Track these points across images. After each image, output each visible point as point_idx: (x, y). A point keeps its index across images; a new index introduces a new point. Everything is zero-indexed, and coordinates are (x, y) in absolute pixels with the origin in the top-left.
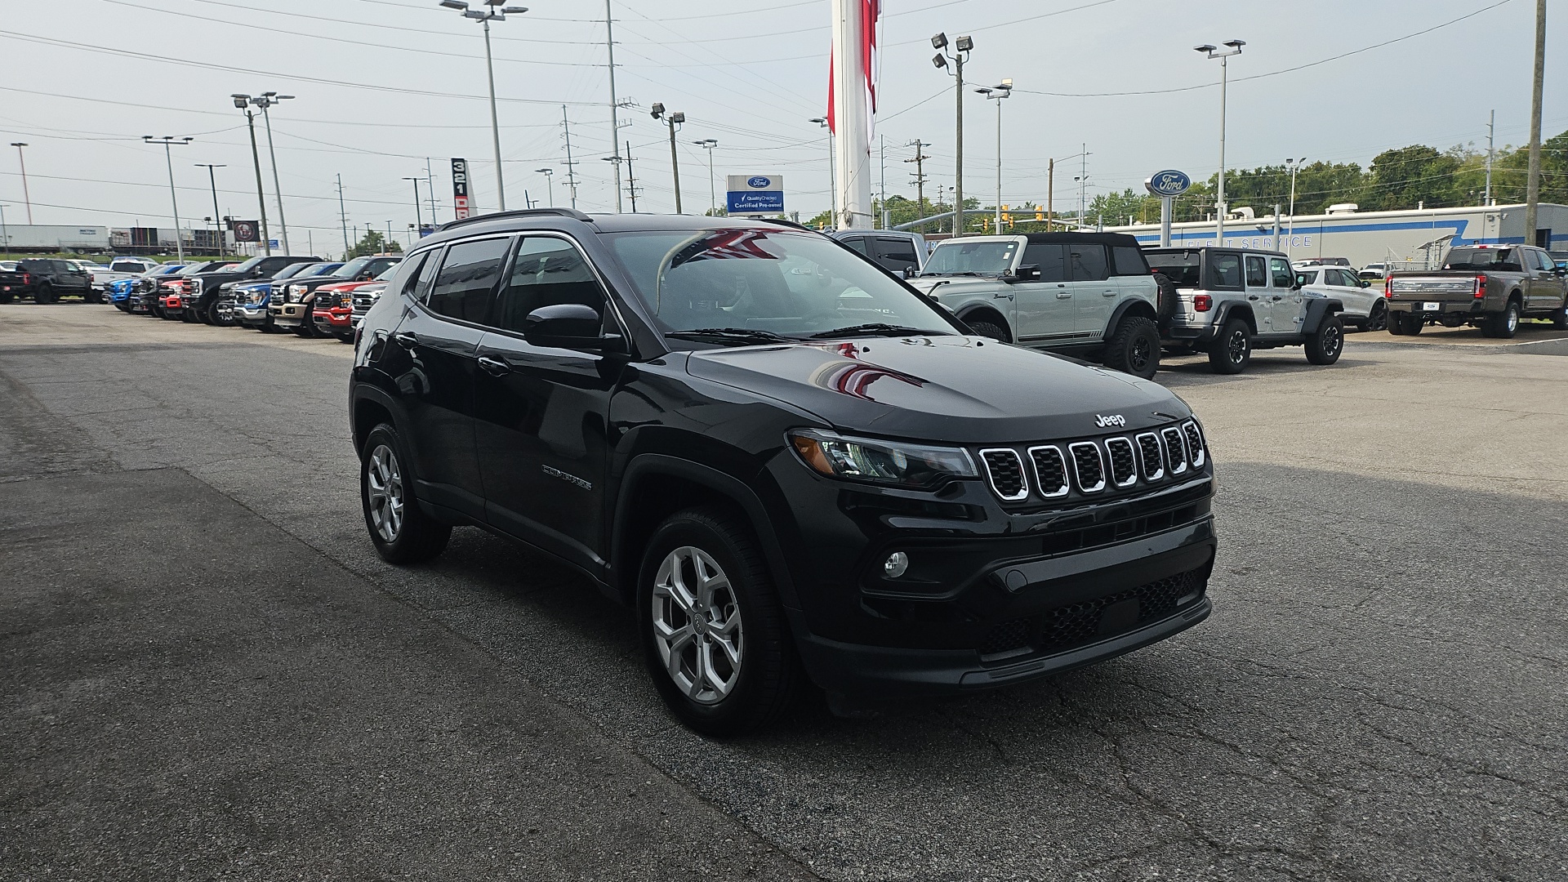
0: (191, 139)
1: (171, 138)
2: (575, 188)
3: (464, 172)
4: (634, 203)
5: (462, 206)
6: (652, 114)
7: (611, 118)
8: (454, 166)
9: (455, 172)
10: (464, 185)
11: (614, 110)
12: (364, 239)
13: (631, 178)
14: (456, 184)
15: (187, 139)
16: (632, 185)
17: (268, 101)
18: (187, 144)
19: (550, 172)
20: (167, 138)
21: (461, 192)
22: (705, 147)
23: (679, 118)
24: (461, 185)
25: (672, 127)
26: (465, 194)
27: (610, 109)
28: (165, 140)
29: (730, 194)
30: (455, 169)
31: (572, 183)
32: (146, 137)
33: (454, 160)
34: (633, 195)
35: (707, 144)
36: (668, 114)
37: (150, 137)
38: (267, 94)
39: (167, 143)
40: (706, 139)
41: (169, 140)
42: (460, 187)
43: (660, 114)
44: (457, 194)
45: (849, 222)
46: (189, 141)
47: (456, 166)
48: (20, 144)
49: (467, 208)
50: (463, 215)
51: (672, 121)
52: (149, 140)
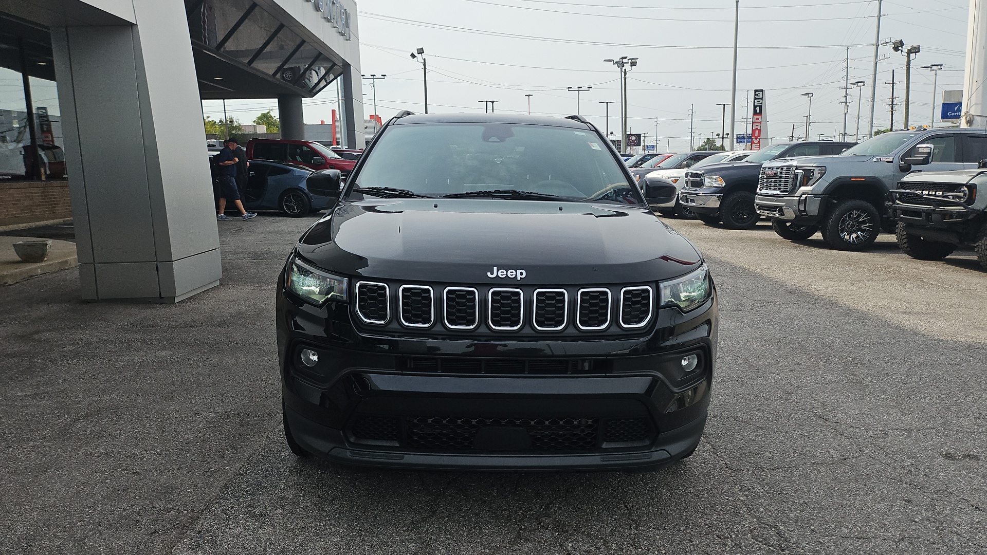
0: (591, 88)
1: (581, 88)
2: (848, 106)
3: (762, 99)
4: (892, 115)
5: (757, 121)
6: (893, 48)
7: (874, 54)
8: (755, 95)
9: (755, 99)
10: (761, 107)
11: (877, 48)
12: (703, 143)
13: (893, 96)
14: (755, 107)
15: (589, 88)
16: (893, 102)
17: (623, 62)
18: (589, 90)
19: (811, 95)
20: (579, 88)
21: (758, 111)
22: (931, 70)
23: (915, 50)
24: (758, 107)
25: (908, 56)
26: (760, 113)
27: (874, 47)
28: (578, 89)
29: (944, 105)
30: (756, 97)
31: (846, 103)
32: (569, 88)
33: (756, 91)
34: (892, 109)
35: (934, 68)
36: (905, 48)
37: (571, 88)
38: (623, 58)
39: (579, 90)
40: (933, 64)
41: (580, 89)
42: (758, 109)
43: (900, 48)
44: (755, 113)
45: (970, 122)
46: (590, 89)
47: (757, 95)
48: (529, 95)
49: (760, 122)
50: (757, 127)
51: (910, 52)
52: (570, 89)
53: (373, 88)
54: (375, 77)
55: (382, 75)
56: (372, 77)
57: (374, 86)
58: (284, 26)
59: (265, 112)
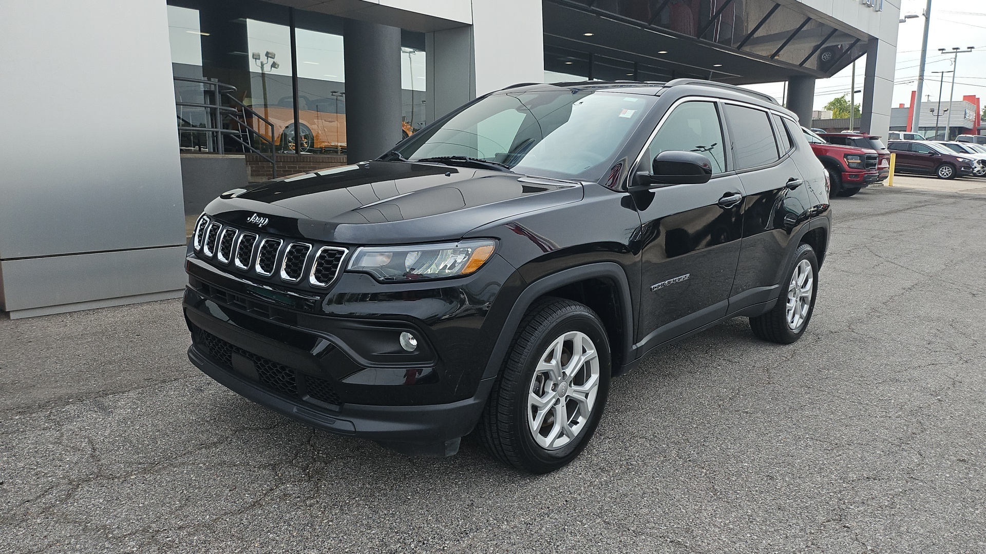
53: (954, 63)
54: (958, 50)
55: (968, 48)
56: (955, 51)
57: (955, 61)
58: (780, 5)
59: (839, 96)
